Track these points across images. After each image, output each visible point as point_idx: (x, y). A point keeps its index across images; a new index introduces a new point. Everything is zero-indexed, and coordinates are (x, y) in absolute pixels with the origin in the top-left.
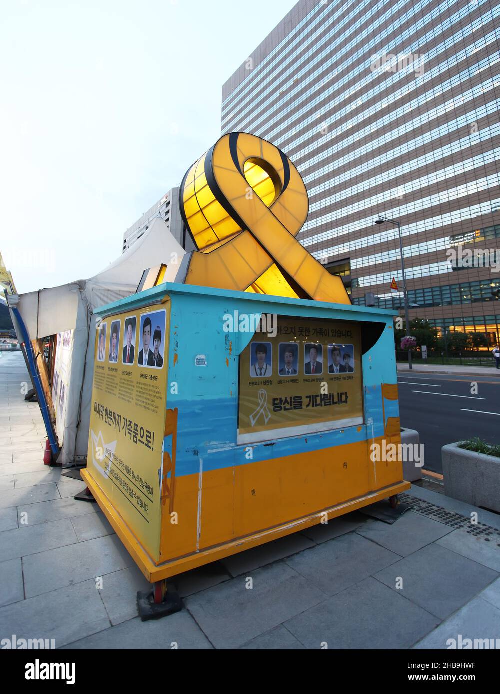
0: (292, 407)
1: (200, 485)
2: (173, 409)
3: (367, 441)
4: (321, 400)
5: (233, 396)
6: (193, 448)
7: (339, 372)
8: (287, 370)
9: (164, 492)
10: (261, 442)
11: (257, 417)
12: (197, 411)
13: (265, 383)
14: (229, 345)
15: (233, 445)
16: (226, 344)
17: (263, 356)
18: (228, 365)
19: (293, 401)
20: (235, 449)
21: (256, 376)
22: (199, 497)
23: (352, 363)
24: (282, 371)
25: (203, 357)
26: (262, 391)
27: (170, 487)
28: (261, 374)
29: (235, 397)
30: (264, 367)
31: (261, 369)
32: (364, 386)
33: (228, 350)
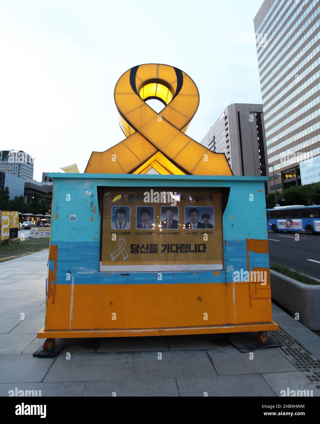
0: (149, 251)
1: (72, 292)
2: (55, 246)
3: (226, 283)
4: (177, 248)
5: (96, 241)
6: (68, 269)
7: (197, 228)
8: (144, 225)
9: (49, 291)
10: (120, 272)
11: (117, 256)
12: (70, 248)
13: (124, 234)
14: (93, 208)
15: (96, 271)
16: (91, 208)
17: (123, 215)
18: (92, 221)
19: (149, 247)
20: (97, 274)
21: (117, 229)
22: (71, 299)
23: (212, 222)
24: (139, 226)
25: (75, 216)
26: (121, 239)
27: (52, 289)
28: (121, 227)
29: (97, 241)
30: (124, 222)
31: (121, 224)
32: (224, 240)
33: (93, 211)
